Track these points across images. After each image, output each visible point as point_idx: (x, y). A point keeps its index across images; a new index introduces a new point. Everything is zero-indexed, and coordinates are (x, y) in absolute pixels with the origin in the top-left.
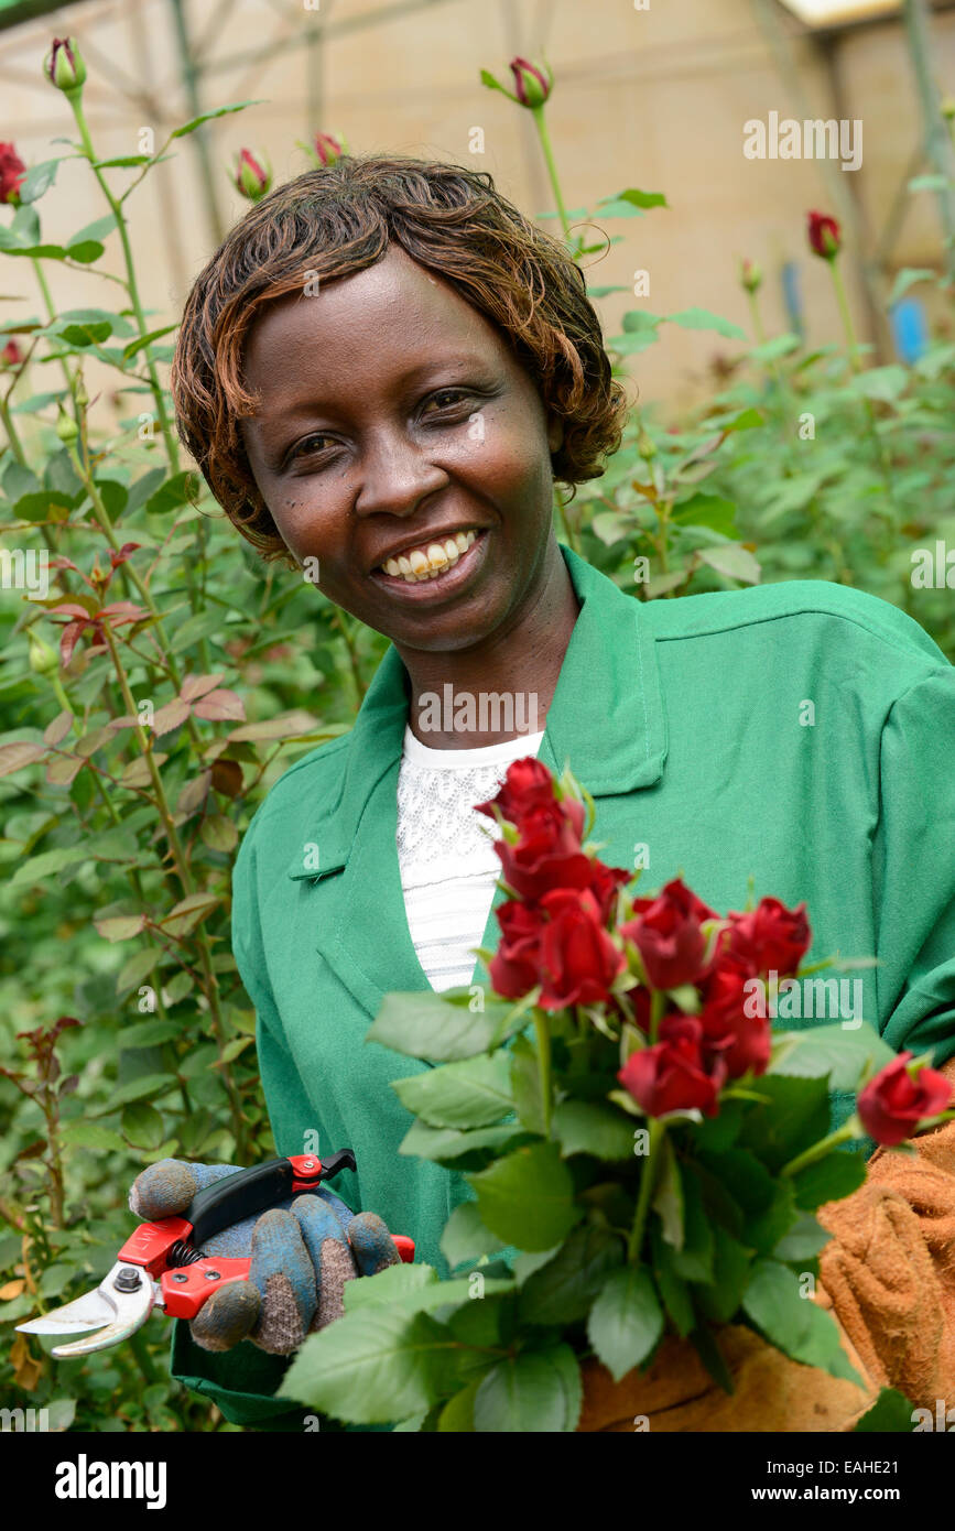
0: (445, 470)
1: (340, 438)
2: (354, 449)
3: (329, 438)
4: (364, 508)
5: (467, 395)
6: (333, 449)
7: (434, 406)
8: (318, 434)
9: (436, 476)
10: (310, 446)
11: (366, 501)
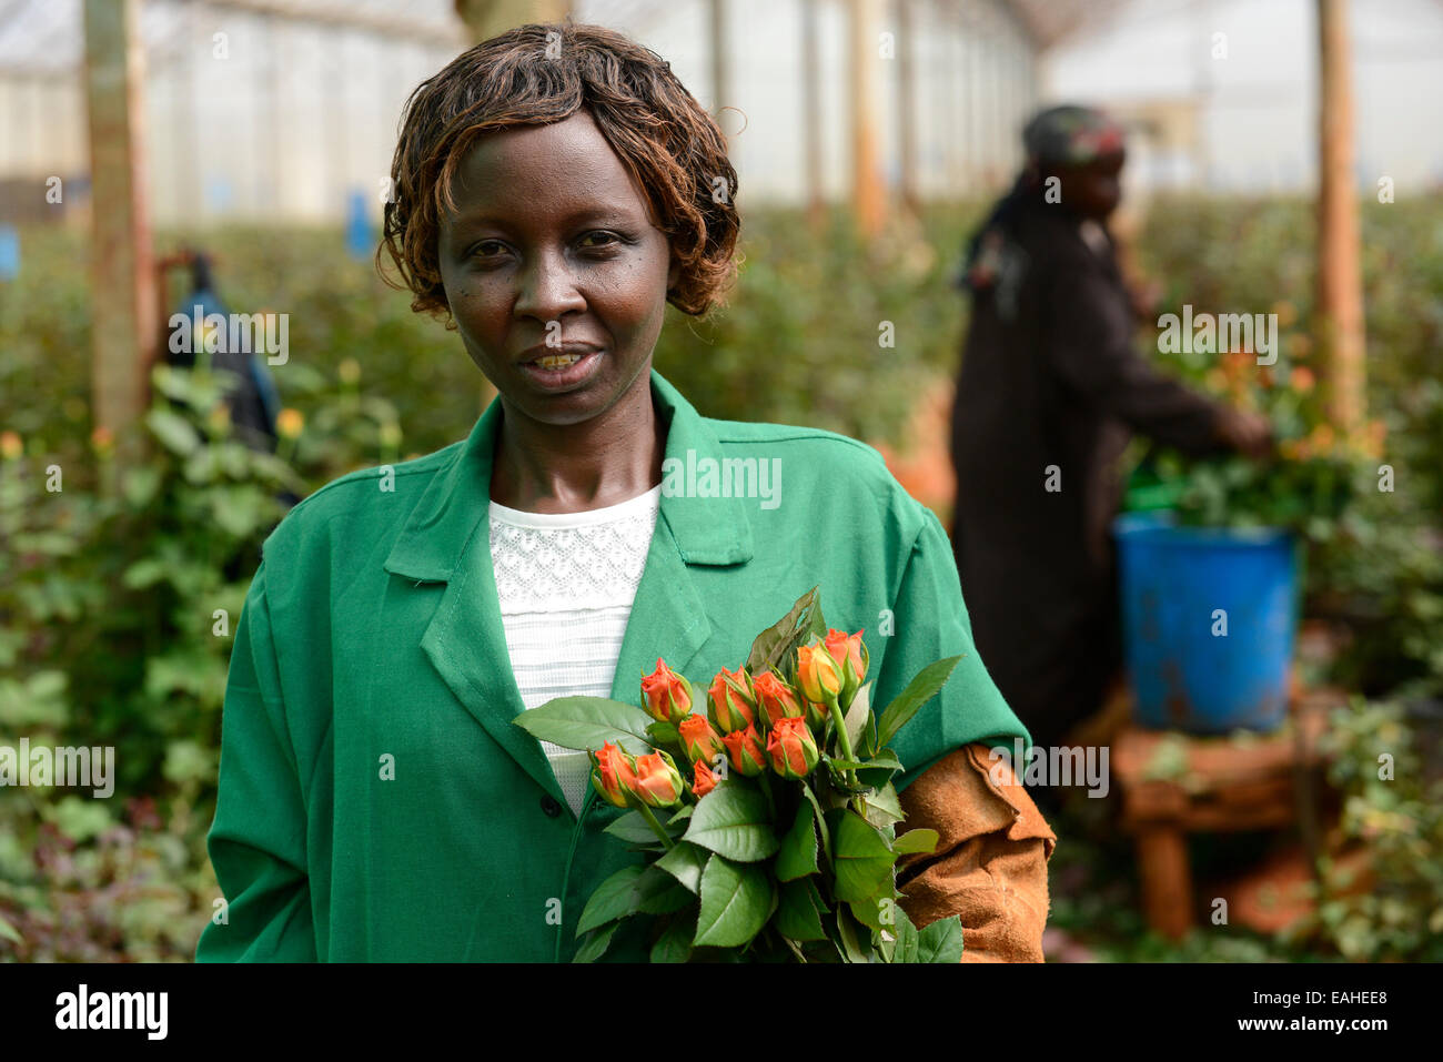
0: (585, 299)
1: (511, 248)
2: (521, 259)
3: (504, 247)
4: (519, 311)
5: (615, 239)
6: (505, 256)
7: (589, 242)
8: (495, 241)
9: (579, 300)
10: (490, 248)
11: (522, 305)
